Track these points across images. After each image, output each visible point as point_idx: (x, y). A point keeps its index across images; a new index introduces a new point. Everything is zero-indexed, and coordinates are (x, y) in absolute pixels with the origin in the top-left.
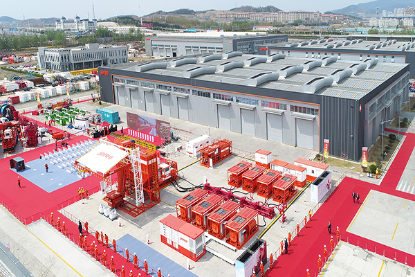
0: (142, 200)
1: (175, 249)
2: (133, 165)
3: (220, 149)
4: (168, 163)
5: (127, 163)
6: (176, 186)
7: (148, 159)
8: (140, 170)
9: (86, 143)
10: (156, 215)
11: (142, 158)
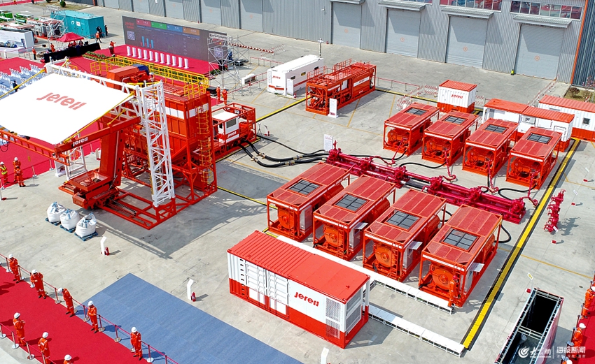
0: (171, 193)
1: (276, 313)
2: (145, 122)
3: (350, 81)
4: (232, 110)
5: (129, 118)
6: (254, 154)
7: (186, 107)
8: (164, 130)
9: (24, 72)
10: (208, 223)
11: (169, 104)
